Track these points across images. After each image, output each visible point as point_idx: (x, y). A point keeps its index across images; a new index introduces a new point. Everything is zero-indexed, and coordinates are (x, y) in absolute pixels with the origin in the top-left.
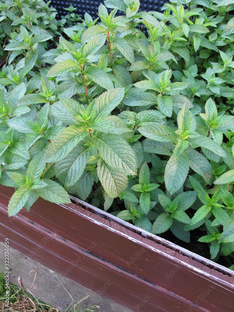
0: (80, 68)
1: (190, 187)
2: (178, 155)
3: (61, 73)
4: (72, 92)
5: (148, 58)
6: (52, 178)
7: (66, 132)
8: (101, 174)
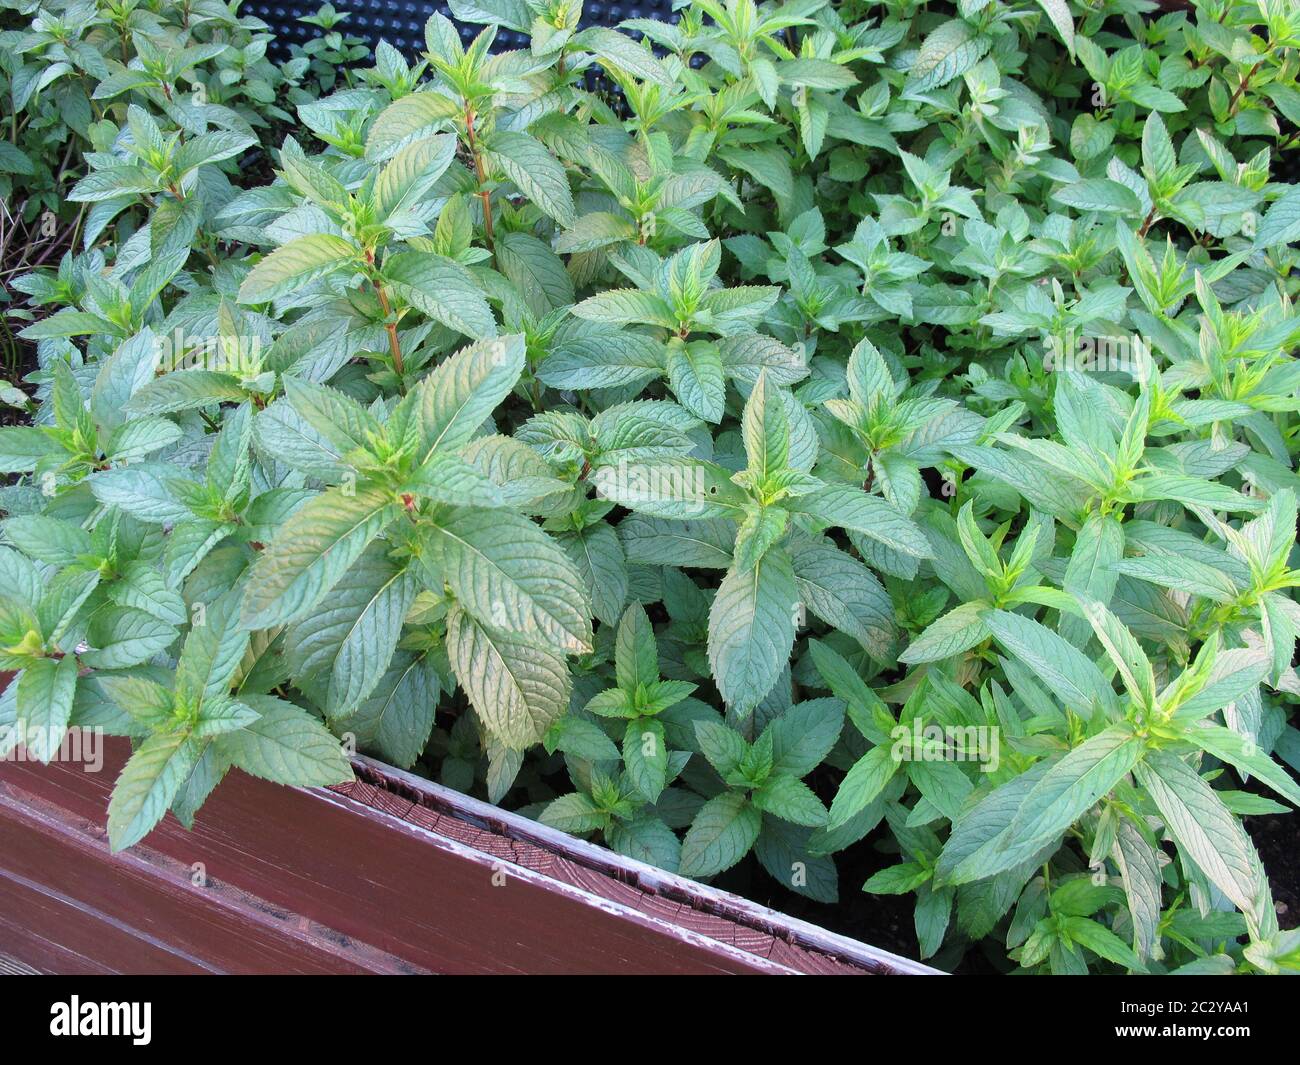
0: (364, 260)
1: (818, 686)
2: (747, 564)
3: (291, 284)
4: (340, 353)
5: (626, 202)
6: (280, 690)
7: (319, 513)
8: (462, 660)
